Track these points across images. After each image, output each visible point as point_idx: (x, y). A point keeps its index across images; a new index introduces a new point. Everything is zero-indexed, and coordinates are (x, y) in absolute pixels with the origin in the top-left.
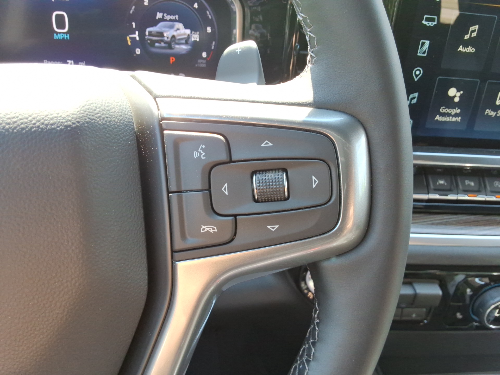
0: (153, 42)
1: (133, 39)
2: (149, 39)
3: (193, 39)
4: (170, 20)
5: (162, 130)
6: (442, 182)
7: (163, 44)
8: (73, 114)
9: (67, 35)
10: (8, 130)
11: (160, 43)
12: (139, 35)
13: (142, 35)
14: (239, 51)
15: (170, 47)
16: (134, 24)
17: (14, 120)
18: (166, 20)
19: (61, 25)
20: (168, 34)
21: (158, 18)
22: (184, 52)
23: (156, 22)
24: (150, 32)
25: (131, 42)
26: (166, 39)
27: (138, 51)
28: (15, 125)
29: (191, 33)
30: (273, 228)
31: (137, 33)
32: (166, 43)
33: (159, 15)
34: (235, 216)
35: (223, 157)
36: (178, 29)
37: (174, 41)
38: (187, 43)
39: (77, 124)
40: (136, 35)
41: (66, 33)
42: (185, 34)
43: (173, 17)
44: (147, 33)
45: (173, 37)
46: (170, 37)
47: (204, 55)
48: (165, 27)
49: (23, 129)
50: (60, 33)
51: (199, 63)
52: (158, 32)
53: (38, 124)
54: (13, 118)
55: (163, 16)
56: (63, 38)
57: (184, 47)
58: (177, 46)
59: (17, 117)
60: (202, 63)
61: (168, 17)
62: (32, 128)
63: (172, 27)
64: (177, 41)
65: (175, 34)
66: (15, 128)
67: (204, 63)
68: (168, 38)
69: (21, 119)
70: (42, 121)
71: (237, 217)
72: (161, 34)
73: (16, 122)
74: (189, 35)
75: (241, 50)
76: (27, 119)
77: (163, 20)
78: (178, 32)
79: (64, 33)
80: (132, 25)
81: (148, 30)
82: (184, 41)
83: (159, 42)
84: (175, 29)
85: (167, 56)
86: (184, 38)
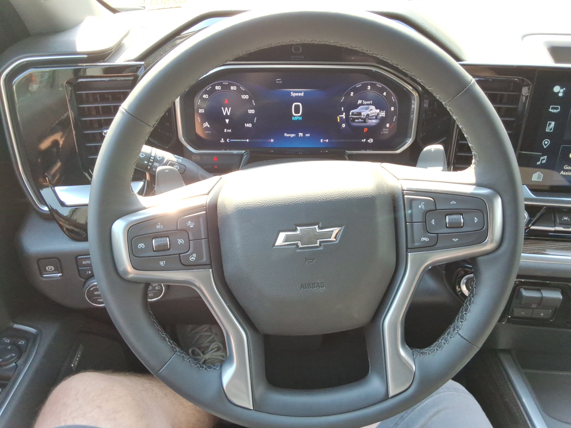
0: (354, 119)
1: (341, 118)
2: (351, 118)
3: (381, 116)
4: (367, 104)
5: (403, 195)
6: (566, 218)
7: (360, 120)
8: (374, 191)
9: (300, 117)
10: (352, 198)
11: (359, 120)
12: (345, 115)
13: (347, 115)
14: (433, 150)
15: (365, 121)
16: (343, 108)
17: (354, 194)
18: (364, 105)
19: (297, 111)
20: (364, 113)
21: (359, 104)
22: (374, 124)
23: (356, 106)
24: (353, 113)
25: (340, 120)
26: (362, 116)
27: (344, 126)
28: (355, 196)
29: (380, 112)
30: (456, 240)
31: (344, 114)
32: (362, 119)
33: (360, 102)
34: (437, 234)
35: (433, 208)
36: (371, 110)
37: (368, 118)
38: (376, 118)
39: (376, 195)
40: (344, 116)
41: (300, 116)
42: (376, 113)
43: (369, 102)
44: (351, 113)
45: (368, 115)
46: (365, 115)
47: (388, 125)
48: (363, 109)
49: (357, 197)
50: (296, 116)
51: (384, 131)
52: (357, 113)
53: (362, 195)
54: (354, 193)
55: (362, 102)
56: (298, 119)
57: (374, 121)
58: (370, 121)
59: (355, 193)
60: (386, 131)
61: (365, 103)
62: (361, 197)
63: (367, 109)
64: (370, 118)
65: (369, 113)
66: (355, 197)
67: (387, 131)
68: (364, 116)
69: (356, 194)
70: (364, 194)
71: (438, 234)
72: (360, 114)
73: (355, 195)
74: (378, 113)
75: (434, 150)
76: (359, 193)
77: (362, 104)
78: (371, 111)
79: (298, 116)
80: (342, 109)
81: (351, 111)
82: (374, 117)
83: (357, 119)
84: (369, 110)
85: (363, 127)
86: (375, 115)
